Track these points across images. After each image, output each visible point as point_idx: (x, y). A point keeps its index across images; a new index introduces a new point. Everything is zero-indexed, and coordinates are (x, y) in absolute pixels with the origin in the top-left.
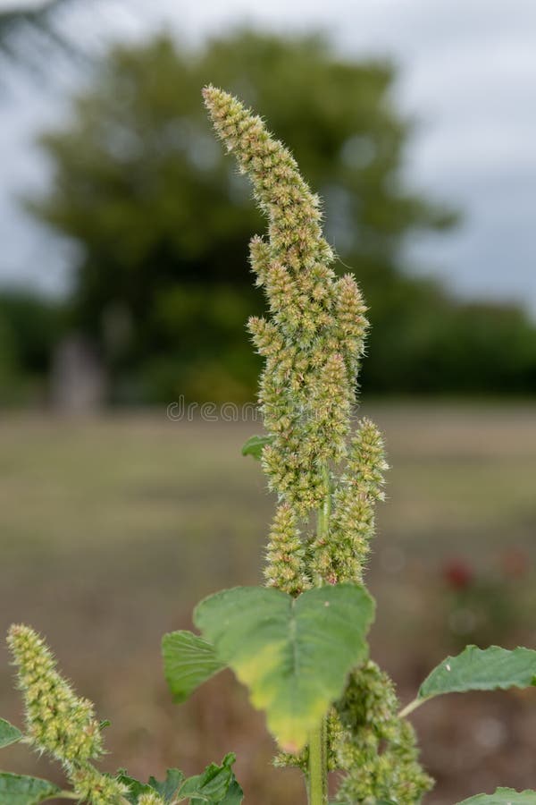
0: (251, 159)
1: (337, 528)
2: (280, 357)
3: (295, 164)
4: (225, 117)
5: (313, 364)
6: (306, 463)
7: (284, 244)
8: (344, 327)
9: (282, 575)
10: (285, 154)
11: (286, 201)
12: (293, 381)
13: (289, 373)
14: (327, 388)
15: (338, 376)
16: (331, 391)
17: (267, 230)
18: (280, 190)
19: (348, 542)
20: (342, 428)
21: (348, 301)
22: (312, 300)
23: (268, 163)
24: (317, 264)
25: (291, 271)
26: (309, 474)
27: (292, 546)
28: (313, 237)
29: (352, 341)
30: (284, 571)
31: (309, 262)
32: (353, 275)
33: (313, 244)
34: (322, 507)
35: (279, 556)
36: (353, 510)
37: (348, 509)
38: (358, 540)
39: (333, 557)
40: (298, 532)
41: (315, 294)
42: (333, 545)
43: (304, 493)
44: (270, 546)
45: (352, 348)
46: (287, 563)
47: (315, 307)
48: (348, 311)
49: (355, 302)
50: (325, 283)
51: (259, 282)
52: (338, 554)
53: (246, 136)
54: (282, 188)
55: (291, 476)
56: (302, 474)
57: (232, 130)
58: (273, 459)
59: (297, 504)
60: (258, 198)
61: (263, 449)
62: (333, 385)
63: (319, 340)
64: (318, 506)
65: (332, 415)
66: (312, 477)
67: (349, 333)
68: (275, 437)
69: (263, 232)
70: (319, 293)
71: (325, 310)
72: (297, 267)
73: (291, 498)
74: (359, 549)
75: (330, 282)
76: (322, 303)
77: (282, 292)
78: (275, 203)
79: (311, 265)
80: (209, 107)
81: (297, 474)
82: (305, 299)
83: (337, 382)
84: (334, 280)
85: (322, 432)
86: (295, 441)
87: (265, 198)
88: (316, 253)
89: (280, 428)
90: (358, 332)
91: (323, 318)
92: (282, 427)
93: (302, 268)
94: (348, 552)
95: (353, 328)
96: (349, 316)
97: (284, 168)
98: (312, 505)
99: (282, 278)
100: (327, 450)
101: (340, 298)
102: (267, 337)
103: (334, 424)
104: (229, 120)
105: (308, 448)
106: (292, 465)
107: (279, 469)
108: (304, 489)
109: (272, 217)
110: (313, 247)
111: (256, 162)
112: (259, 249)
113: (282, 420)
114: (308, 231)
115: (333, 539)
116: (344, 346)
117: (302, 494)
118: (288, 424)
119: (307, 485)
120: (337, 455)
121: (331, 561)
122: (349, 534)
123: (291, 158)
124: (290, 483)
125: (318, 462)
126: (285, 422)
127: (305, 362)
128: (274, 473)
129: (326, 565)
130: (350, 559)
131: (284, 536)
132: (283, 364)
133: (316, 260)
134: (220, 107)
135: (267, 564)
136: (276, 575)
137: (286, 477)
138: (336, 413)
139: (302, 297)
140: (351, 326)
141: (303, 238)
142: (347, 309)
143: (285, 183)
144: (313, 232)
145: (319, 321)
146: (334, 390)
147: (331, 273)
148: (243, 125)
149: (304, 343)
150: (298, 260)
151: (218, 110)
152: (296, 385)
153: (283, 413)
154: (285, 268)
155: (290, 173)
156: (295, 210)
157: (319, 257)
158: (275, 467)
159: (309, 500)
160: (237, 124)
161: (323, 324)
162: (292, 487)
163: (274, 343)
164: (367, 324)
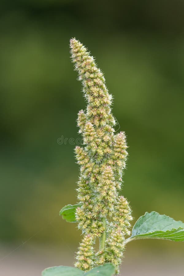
0: (85, 73)
1: (108, 246)
2: (87, 166)
3: (104, 79)
4: (77, 52)
5: (101, 171)
6: (95, 216)
7: (93, 114)
8: (116, 155)
9: (83, 267)
10: (100, 74)
11: (96, 94)
12: (91, 178)
13: (90, 174)
14: (105, 182)
15: (110, 176)
16: (107, 182)
17: (86, 108)
18: (95, 89)
19: (112, 252)
20: (112, 200)
21: (119, 143)
22: (103, 141)
23: (92, 76)
24: (107, 125)
25: (95, 126)
26: (96, 222)
27: (89, 254)
28: (107, 113)
29: (120, 161)
30: (84, 265)
31: (103, 123)
32: (124, 132)
33: (106, 116)
34: (102, 236)
35: (82, 258)
36: (115, 237)
37: (112, 237)
38: (117, 251)
39: (106, 259)
40: (92, 248)
41: (104, 138)
42: (106, 253)
43: (94, 229)
44: (79, 253)
45: (119, 164)
46: (85, 261)
47: (103, 144)
48: (119, 147)
49: (122, 143)
50: (110, 134)
51: (80, 132)
52: (108, 257)
53: (85, 62)
54: (96, 89)
55: (89, 222)
56: (93, 221)
57: (79, 59)
58: (81, 214)
59: (91, 234)
60: (85, 92)
61: (76, 209)
62: (108, 180)
63: (105, 160)
64: (100, 236)
65: (107, 194)
66: (98, 223)
67: (118, 157)
68: (82, 204)
69: (84, 108)
70: (107, 138)
71: (109, 146)
72: (97, 125)
73: (88, 231)
74: (117, 255)
75: (113, 134)
76: (108, 143)
77: (89, 135)
78: (92, 95)
79: (104, 125)
80: (72, 47)
81: (91, 221)
82: (100, 140)
83: (109, 178)
84: (115, 134)
85: (103, 202)
86: (91, 206)
87: (88, 92)
88: (107, 120)
89: (85, 199)
90: (122, 157)
91: (108, 150)
92: (86, 200)
93: (100, 126)
94: (112, 256)
95: (120, 155)
96: (118, 150)
97: (99, 80)
98: (97, 236)
99: (90, 129)
100: (106, 210)
101: (115, 141)
102: (83, 156)
103: (109, 198)
104: (79, 54)
105: (96, 209)
106: (89, 217)
107: (83, 219)
108: (94, 228)
109: (89, 101)
110: (106, 117)
111: (87, 75)
112: (82, 116)
113: (86, 196)
114: (105, 110)
115: (106, 250)
116: (116, 164)
117: (93, 230)
118: (88, 198)
119: (95, 226)
120: (110, 213)
121: (104, 260)
122: (113, 248)
123: (103, 77)
124: (88, 225)
125: (101, 216)
126: (87, 197)
127: (98, 170)
128: (81, 220)
129: (102, 262)
130: (113, 259)
131: (86, 249)
132: (88, 170)
133: (107, 124)
134: (76, 48)
135: (77, 261)
136: (80, 266)
137: (86, 222)
138: (109, 193)
139: (98, 139)
140: (119, 154)
141: (102, 112)
142: (118, 146)
143: (97, 87)
144: (107, 111)
145: (105, 151)
146: (108, 182)
147: (113, 130)
148: (84, 57)
149: (98, 161)
150: (98, 122)
151: (75, 49)
152: (92, 180)
153: (87, 193)
154: (93, 125)
155: (101, 82)
156: (100, 100)
157: (108, 122)
158: (81, 217)
159: (96, 233)
160: (82, 56)
161: (107, 153)
162: (89, 227)
163: (85, 159)
164: (127, 153)
